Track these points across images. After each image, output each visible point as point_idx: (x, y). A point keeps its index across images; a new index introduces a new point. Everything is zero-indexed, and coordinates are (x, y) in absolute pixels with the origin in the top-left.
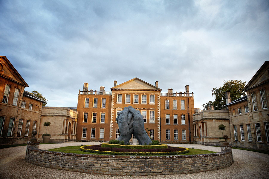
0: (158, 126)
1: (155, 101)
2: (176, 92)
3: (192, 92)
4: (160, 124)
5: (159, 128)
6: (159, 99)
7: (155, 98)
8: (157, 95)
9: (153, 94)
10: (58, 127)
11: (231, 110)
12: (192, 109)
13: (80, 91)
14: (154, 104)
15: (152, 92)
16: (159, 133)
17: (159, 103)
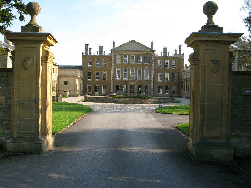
1: (150, 61)
3: (183, 53)
4: (153, 80)
5: (153, 84)
6: (153, 59)
7: (150, 58)
8: (151, 56)
9: (148, 55)
10: (72, 85)
12: (182, 68)
13: (83, 53)
14: (149, 63)
15: (147, 53)
16: (153, 88)
17: (153, 63)
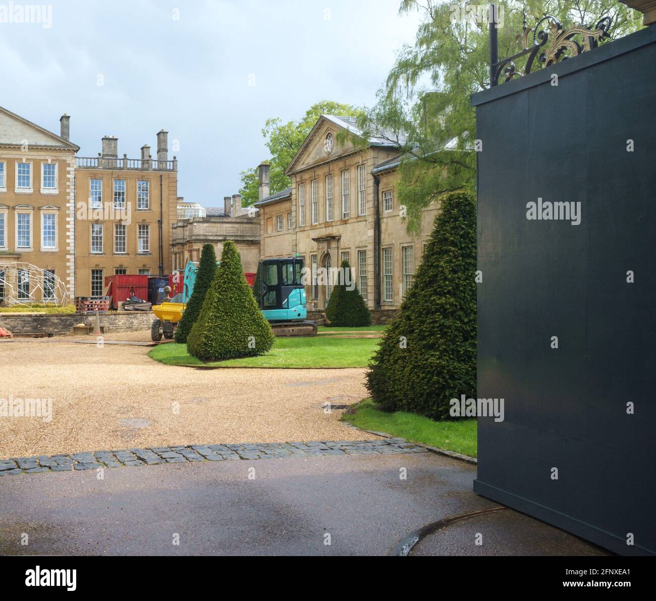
0: (68, 260)
1: (59, 184)
2: (125, 155)
3: (175, 158)
4: (72, 252)
5: (71, 264)
6: (71, 176)
7: (60, 171)
8: (64, 165)
9: (52, 160)
11: (266, 218)
12: (171, 209)
14: (56, 192)
15: (50, 153)
16: (71, 278)
17: (71, 190)
